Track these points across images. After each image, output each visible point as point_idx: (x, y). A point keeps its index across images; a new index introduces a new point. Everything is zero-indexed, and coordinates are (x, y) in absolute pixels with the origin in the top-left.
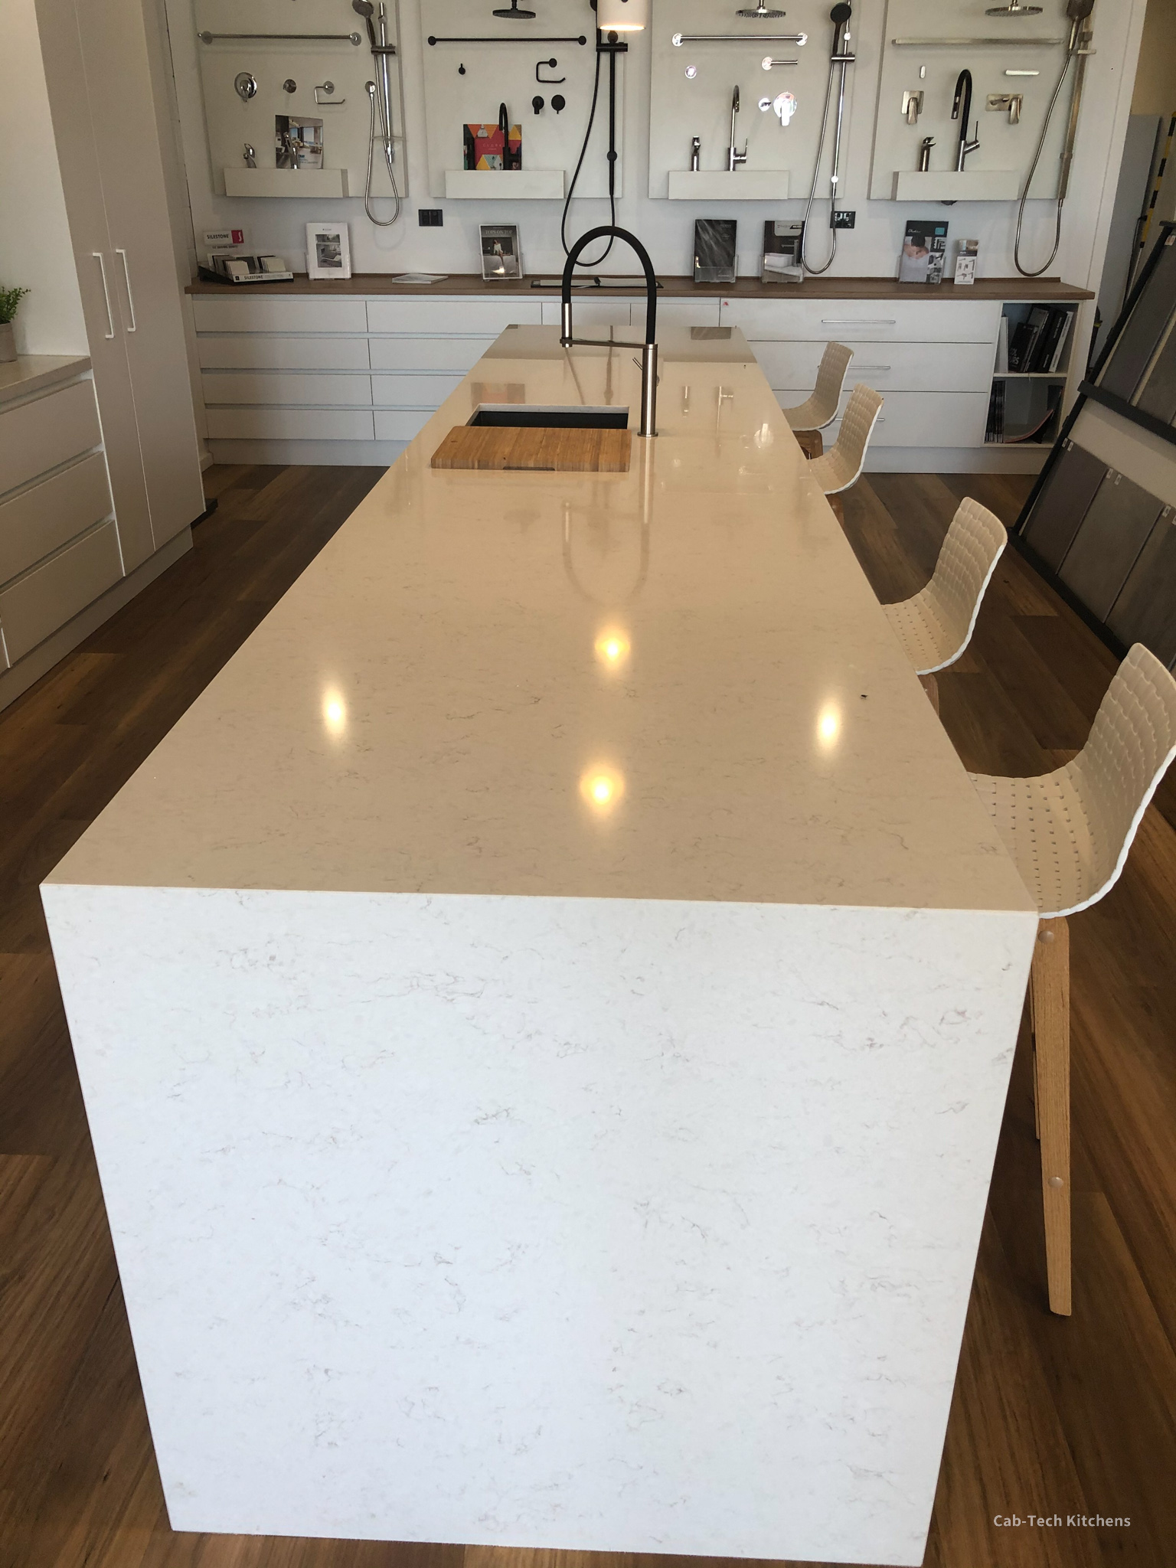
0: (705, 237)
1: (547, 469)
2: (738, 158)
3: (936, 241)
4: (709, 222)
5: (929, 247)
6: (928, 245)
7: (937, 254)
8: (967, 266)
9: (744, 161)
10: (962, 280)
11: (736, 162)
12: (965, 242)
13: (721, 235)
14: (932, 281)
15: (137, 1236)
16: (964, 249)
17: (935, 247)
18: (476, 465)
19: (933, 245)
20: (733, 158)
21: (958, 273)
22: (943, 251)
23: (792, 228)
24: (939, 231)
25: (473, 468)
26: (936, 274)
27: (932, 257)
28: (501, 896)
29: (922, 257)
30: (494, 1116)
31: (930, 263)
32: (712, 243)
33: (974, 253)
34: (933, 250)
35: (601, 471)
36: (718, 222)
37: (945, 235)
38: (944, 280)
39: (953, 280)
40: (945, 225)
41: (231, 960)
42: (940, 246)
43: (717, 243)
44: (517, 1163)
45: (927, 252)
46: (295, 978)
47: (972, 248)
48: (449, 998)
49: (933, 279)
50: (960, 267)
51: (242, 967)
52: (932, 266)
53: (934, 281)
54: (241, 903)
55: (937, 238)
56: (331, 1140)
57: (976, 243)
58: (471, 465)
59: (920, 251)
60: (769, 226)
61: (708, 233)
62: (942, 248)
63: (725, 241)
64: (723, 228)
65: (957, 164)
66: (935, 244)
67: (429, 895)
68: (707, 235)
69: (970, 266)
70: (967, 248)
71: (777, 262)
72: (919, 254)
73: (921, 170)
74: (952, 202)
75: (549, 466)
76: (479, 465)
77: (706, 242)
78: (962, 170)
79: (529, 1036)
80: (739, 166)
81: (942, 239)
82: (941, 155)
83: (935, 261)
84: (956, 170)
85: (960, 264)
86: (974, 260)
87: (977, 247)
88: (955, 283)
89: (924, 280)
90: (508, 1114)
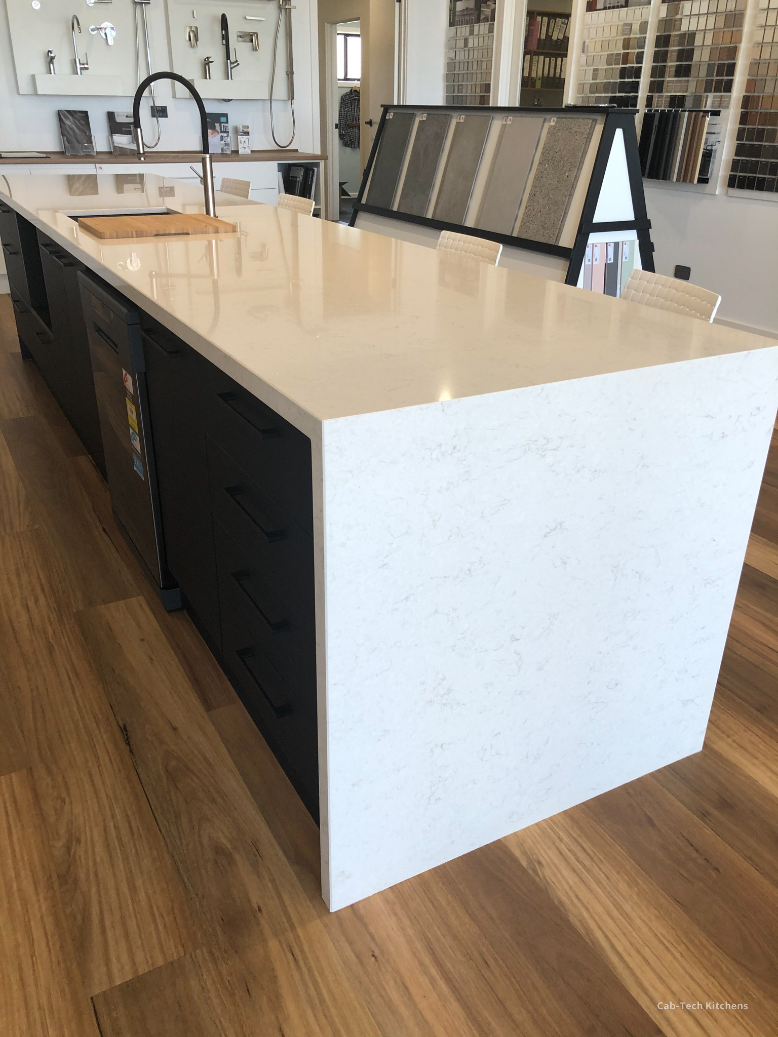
0: (68, 122)
1: (183, 234)
2: (83, 66)
3: (222, 126)
4: (69, 112)
5: (219, 131)
6: (218, 128)
7: (225, 135)
8: (245, 142)
9: (87, 69)
10: (243, 151)
11: (81, 69)
12: (241, 126)
13: (79, 121)
14: (225, 152)
15: (344, 684)
16: (241, 131)
17: (223, 130)
18: (135, 235)
19: (221, 129)
20: (79, 66)
21: (240, 146)
22: (228, 132)
23: (127, 117)
24: (223, 119)
25: (132, 237)
26: (227, 147)
27: (222, 136)
28: (577, 379)
29: (215, 136)
30: (554, 530)
31: (221, 140)
32: (74, 127)
33: (247, 133)
34: (222, 132)
35: (221, 233)
36: (75, 112)
37: (227, 122)
38: (232, 152)
39: (237, 152)
40: (226, 115)
41: (431, 454)
42: (226, 129)
43: (77, 127)
44: (561, 558)
45: (219, 133)
46: (465, 460)
47: (245, 130)
48: (543, 454)
49: (226, 151)
50: (241, 143)
51: (437, 458)
52: (223, 142)
53: (227, 152)
54: (443, 411)
55: (222, 124)
56: (468, 572)
57: (248, 127)
58: (130, 235)
59: (214, 133)
60: (111, 116)
61: (70, 120)
62: (227, 130)
63: (83, 125)
64: (80, 117)
65: (227, 76)
66: (222, 128)
67: (543, 385)
68: (69, 121)
69: (247, 142)
70: (243, 130)
71: (122, 140)
72: (213, 134)
73: (206, 78)
74: (229, 100)
75: (185, 232)
76: (136, 235)
77: (69, 126)
78: (232, 79)
79: (578, 471)
80: (84, 72)
81: (226, 125)
82: (216, 68)
83: (224, 139)
84: (228, 79)
85: (241, 141)
86: (248, 138)
87: (248, 130)
88: (240, 153)
89: (220, 152)
90: (561, 526)
